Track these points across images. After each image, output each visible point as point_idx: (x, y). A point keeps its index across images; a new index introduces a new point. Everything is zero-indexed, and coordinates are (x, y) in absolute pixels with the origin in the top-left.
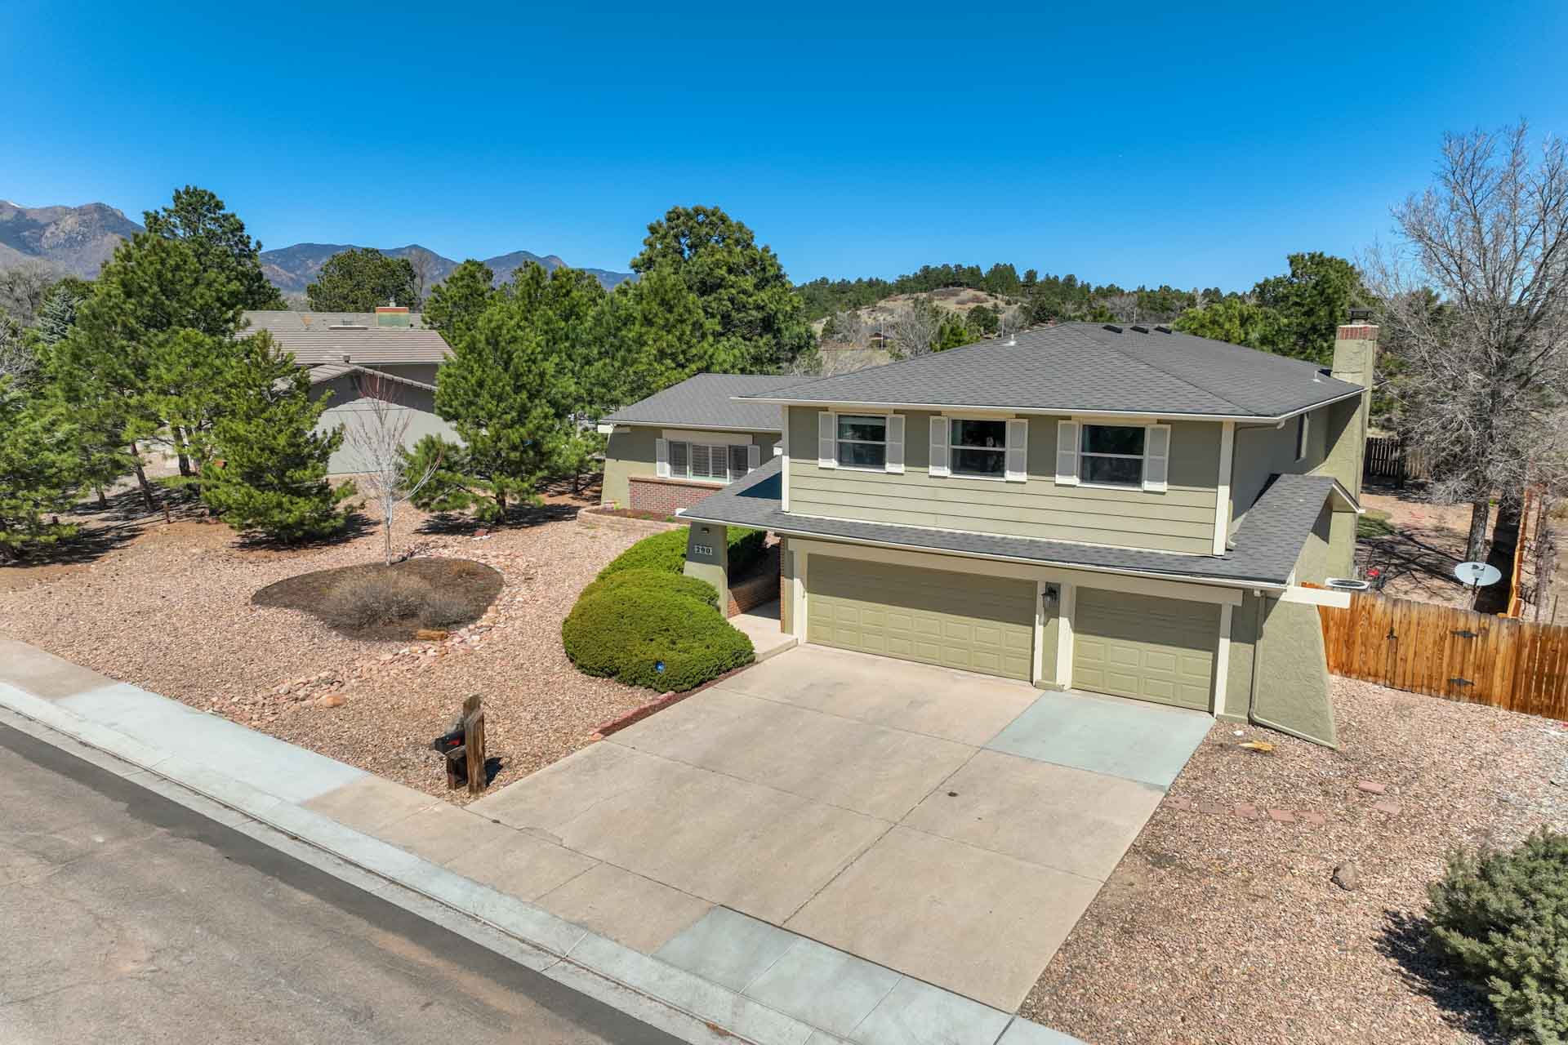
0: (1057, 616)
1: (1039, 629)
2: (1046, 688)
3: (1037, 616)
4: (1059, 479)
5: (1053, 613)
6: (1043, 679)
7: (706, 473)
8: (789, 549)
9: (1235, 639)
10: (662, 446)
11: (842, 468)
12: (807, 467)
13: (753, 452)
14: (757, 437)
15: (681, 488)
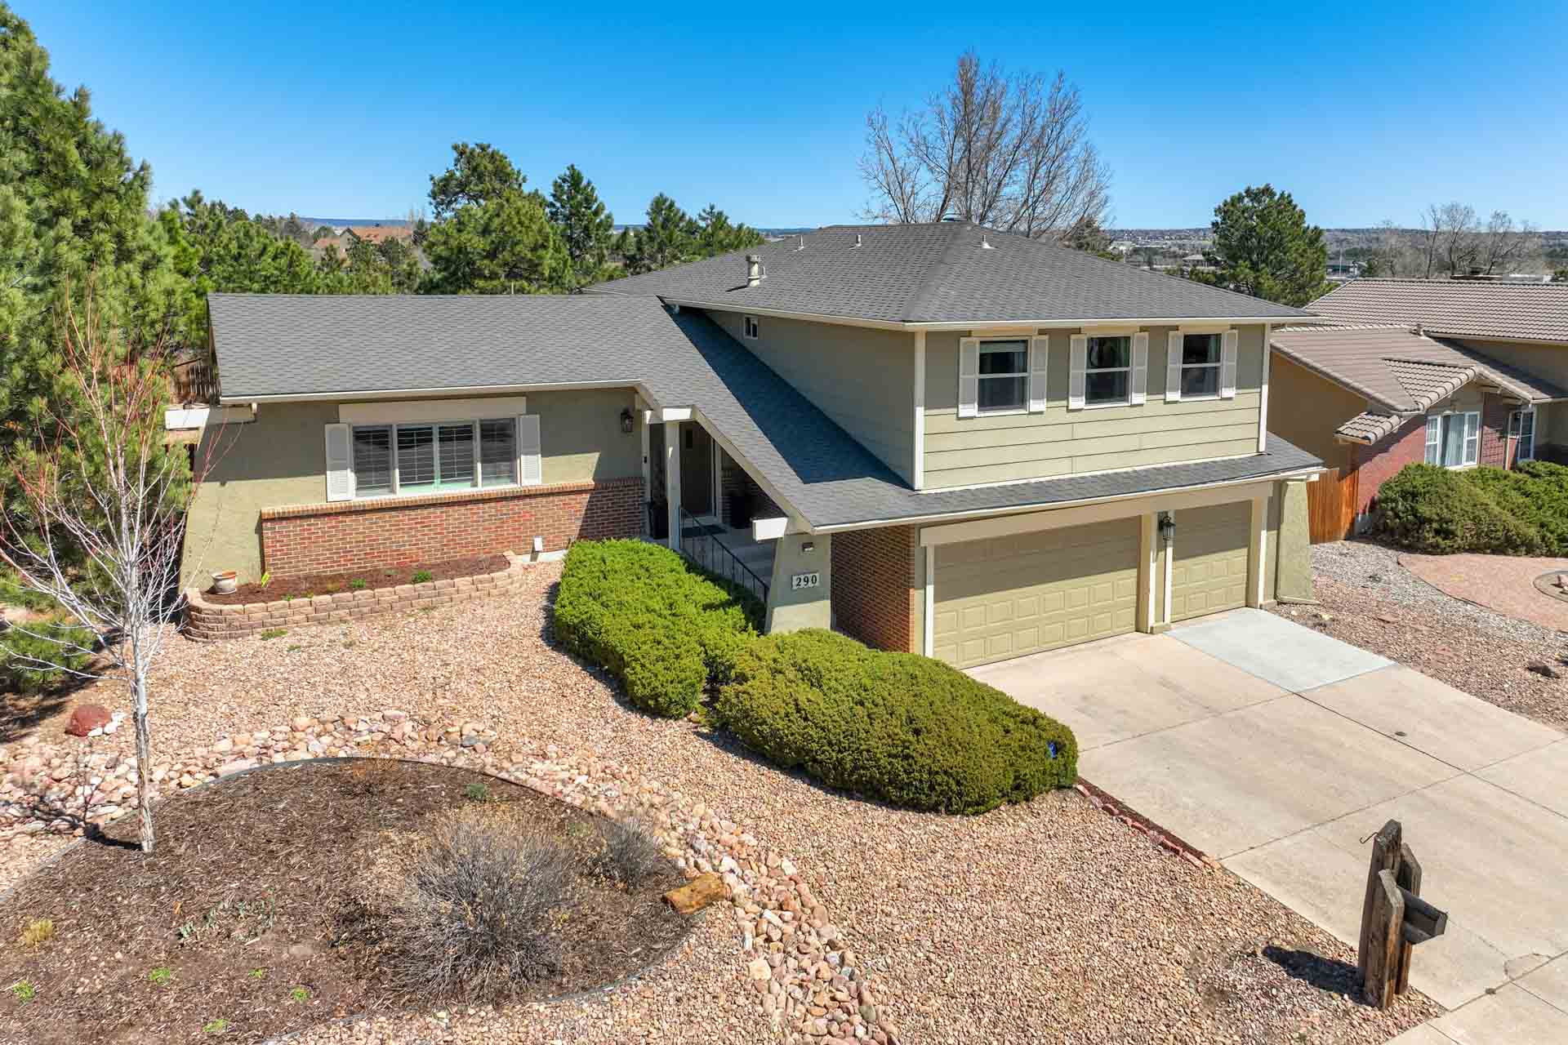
0: (1165, 547)
1: (1152, 568)
2: (1159, 631)
3: (1151, 554)
4: (1169, 396)
5: (1162, 544)
6: (1155, 622)
7: (426, 478)
8: (922, 545)
9: (1269, 529)
10: (338, 437)
11: (982, 415)
12: (944, 418)
13: (528, 427)
14: (535, 400)
15: (387, 515)
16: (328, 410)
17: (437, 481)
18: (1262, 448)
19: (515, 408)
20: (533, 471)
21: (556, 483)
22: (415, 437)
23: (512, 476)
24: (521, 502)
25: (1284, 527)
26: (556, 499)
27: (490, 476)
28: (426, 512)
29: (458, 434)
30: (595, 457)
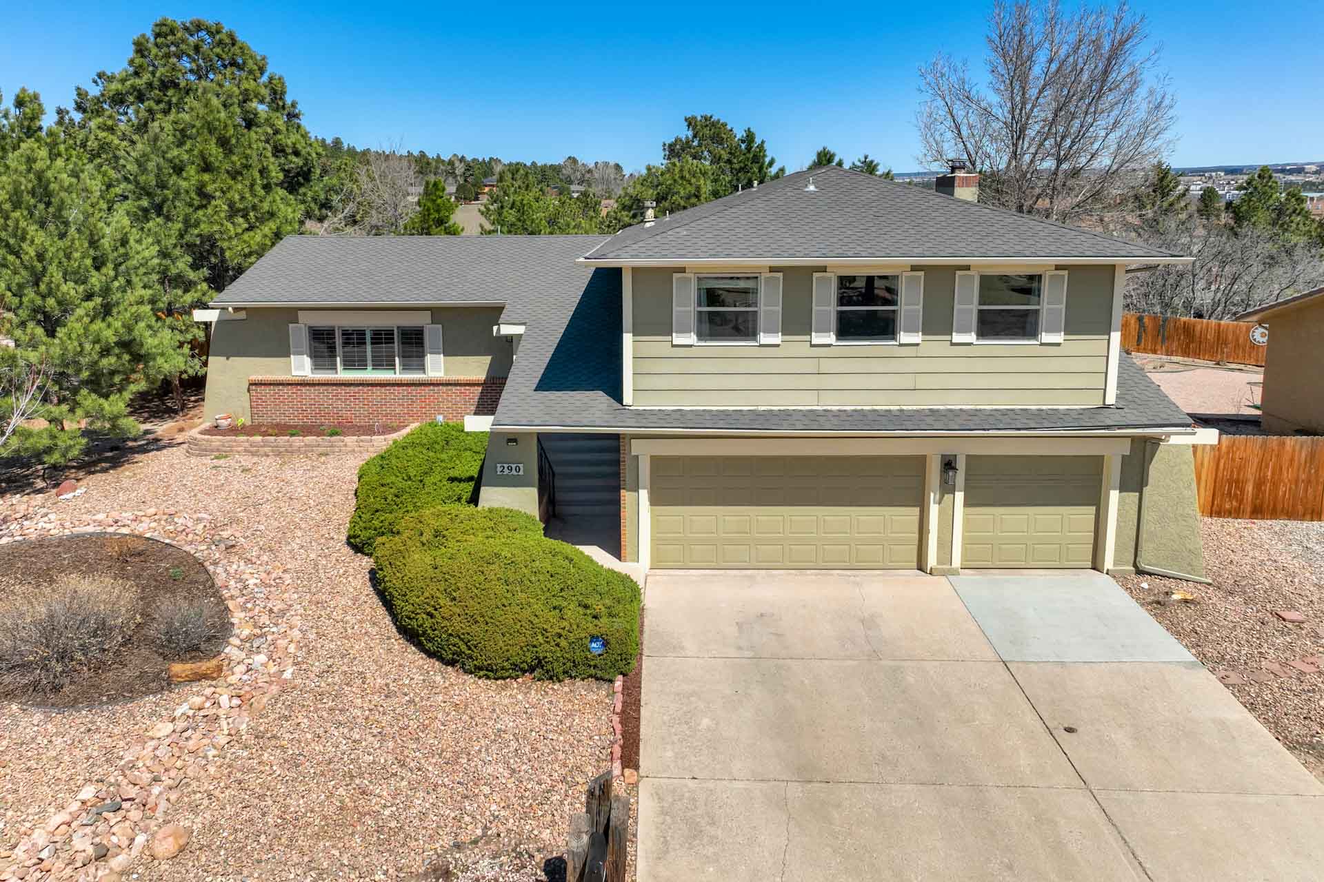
0: (952, 491)
1: (934, 510)
2: (944, 573)
3: (932, 495)
4: (957, 338)
5: (947, 488)
6: (938, 563)
7: (362, 365)
8: (633, 454)
9: (1123, 488)
10: (298, 333)
11: (703, 344)
12: (656, 345)
13: (433, 334)
14: (437, 313)
15: (330, 389)
16: (290, 314)
17: (370, 368)
18: (1111, 399)
19: (422, 320)
20: (437, 366)
21: (454, 377)
22: (354, 338)
23: (422, 368)
24: (427, 389)
25: (1146, 490)
26: (454, 388)
27: (406, 367)
28: (356, 389)
29: (382, 337)
30: (488, 359)
